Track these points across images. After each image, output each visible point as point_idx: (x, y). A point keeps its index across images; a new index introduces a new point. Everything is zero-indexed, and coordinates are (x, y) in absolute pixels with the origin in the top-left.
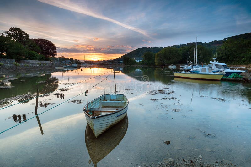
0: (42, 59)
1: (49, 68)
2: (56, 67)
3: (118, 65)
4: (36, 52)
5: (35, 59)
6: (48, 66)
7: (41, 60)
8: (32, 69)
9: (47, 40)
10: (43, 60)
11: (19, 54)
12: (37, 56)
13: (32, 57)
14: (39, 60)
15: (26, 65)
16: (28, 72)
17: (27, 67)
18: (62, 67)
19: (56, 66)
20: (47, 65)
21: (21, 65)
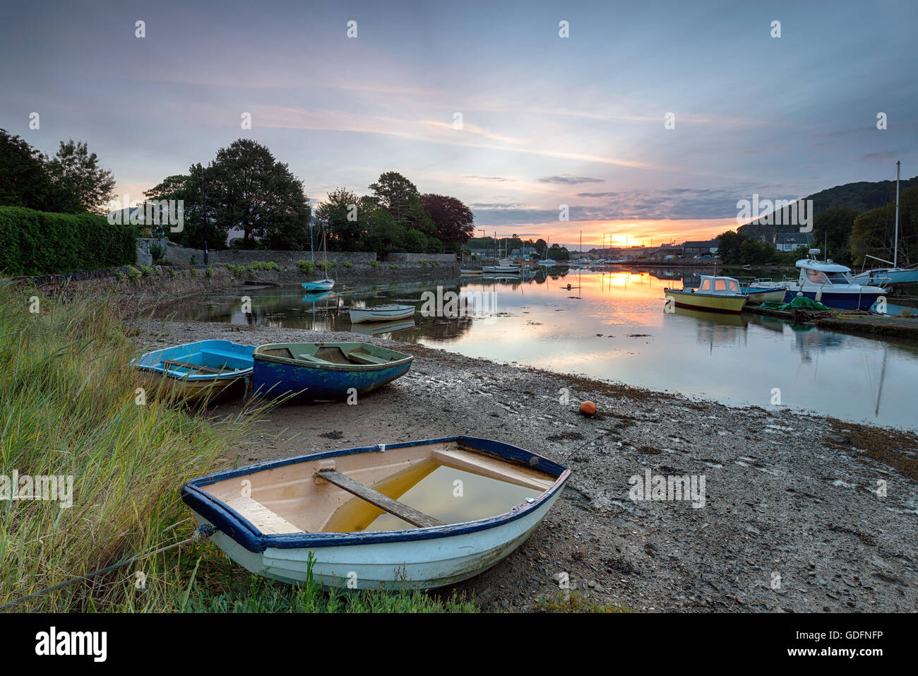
0: (434, 250)
1: (446, 274)
2: (462, 271)
3: (699, 264)
4: (421, 233)
5: (419, 251)
6: (443, 268)
7: (432, 252)
8: (405, 275)
9: (452, 199)
10: (437, 252)
11: (387, 241)
12: (422, 242)
13: (412, 246)
14: (428, 253)
15: (392, 266)
16: (396, 281)
17: (396, 271)
18: (481, 269)
19: (465, 268)
20: (442, 265)
21: (385, 265)
